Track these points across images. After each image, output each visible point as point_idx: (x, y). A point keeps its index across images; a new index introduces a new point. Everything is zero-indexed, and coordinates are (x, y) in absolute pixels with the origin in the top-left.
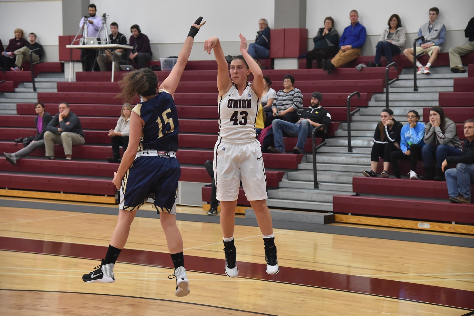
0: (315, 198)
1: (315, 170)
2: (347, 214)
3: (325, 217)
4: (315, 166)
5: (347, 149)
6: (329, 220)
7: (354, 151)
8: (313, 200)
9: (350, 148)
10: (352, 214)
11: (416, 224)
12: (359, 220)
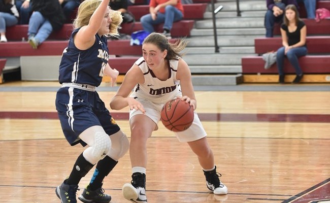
0: (219, 61)
1: (216, 36)
2: (256, 74)
3: (237, 78)
4: (215, 32)
5: (236, 13)
6: (240, 81)
7: (243, 14)
8: (217, 63)
9: (239, 13)
10: (262, 74)
11: (324, 78)
12: (269, 79)
